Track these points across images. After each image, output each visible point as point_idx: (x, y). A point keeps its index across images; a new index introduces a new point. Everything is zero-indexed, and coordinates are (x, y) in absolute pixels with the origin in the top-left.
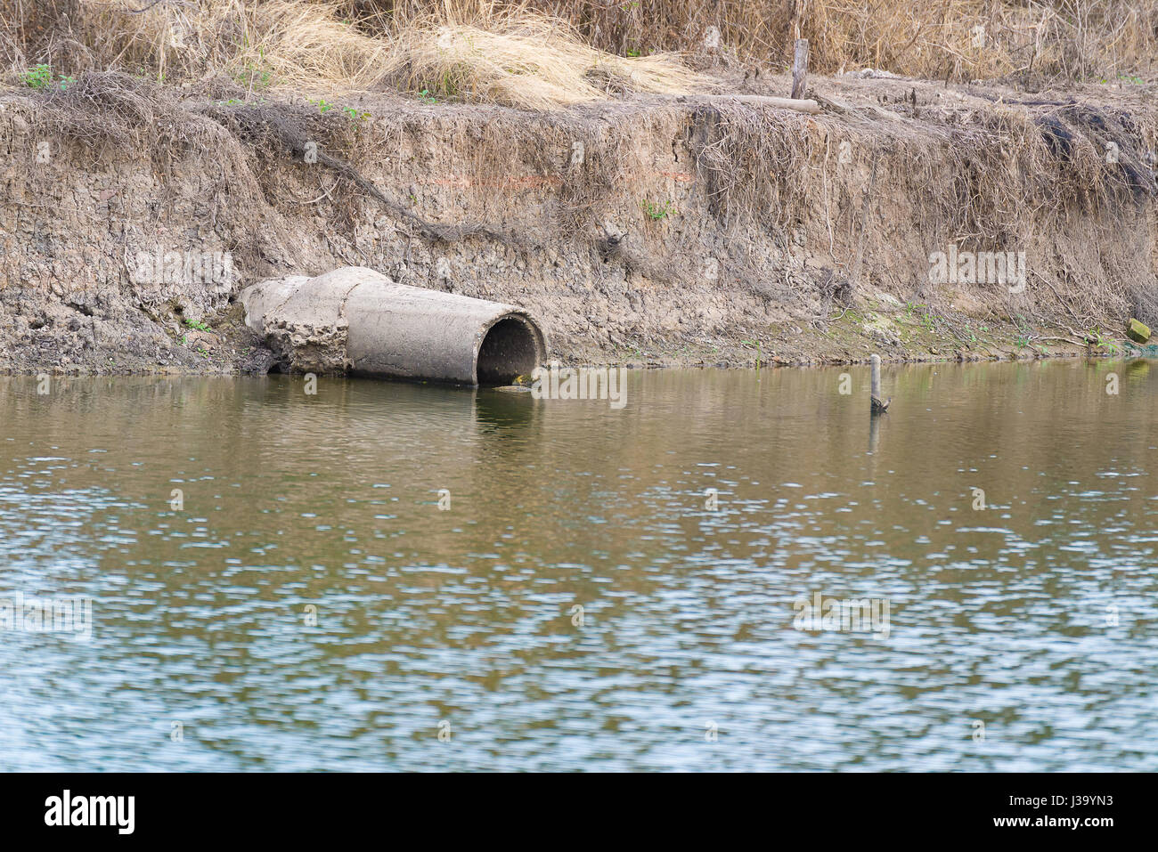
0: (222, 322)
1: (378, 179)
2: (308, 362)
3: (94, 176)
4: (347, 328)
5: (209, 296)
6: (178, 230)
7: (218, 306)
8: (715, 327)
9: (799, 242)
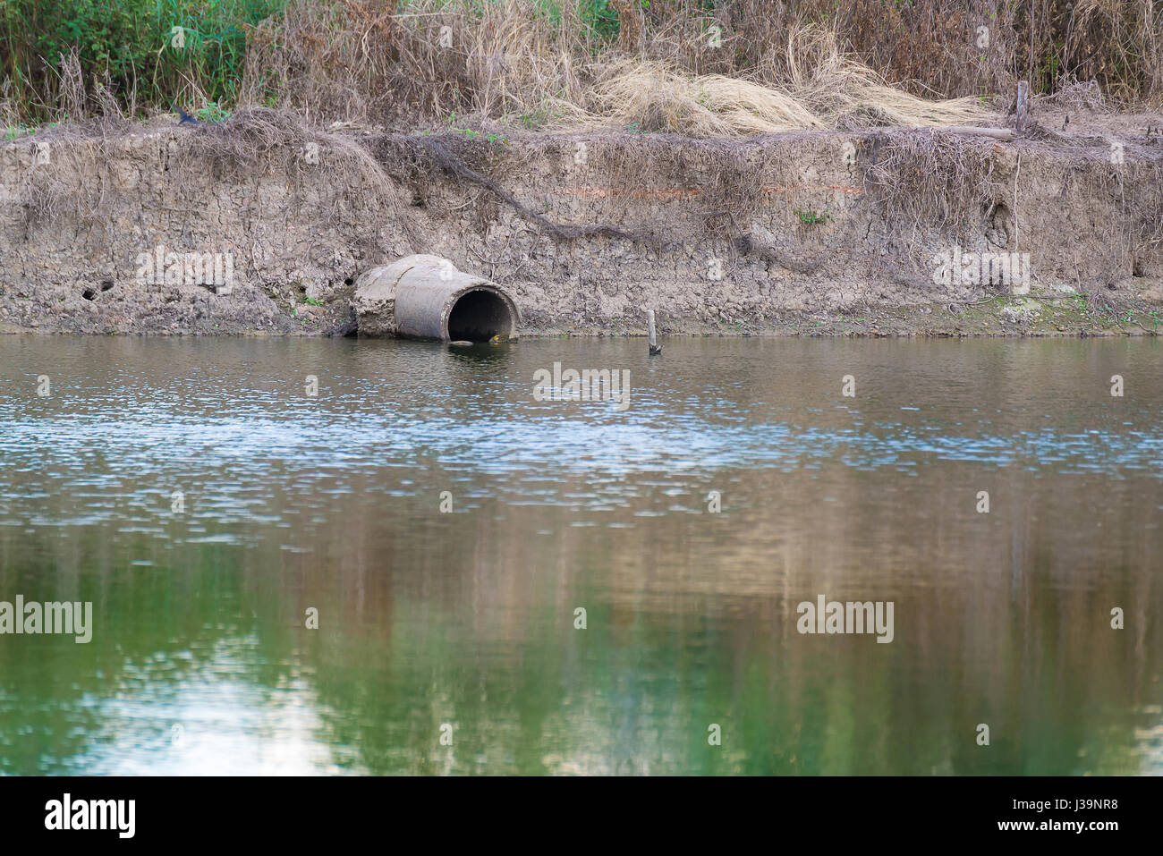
0: (336, 299)
1: (519, 190)
2: (370, 327)
3: (235, 188)
4: (394, 301)
5: (326, 278)
6: (304, 229)
7: (335, 286)
8: (839, 308)
9: (998, 243)
